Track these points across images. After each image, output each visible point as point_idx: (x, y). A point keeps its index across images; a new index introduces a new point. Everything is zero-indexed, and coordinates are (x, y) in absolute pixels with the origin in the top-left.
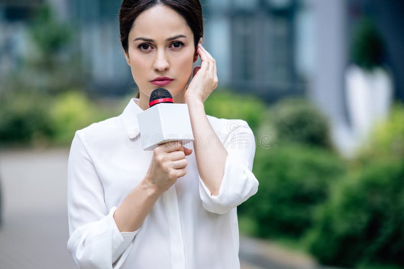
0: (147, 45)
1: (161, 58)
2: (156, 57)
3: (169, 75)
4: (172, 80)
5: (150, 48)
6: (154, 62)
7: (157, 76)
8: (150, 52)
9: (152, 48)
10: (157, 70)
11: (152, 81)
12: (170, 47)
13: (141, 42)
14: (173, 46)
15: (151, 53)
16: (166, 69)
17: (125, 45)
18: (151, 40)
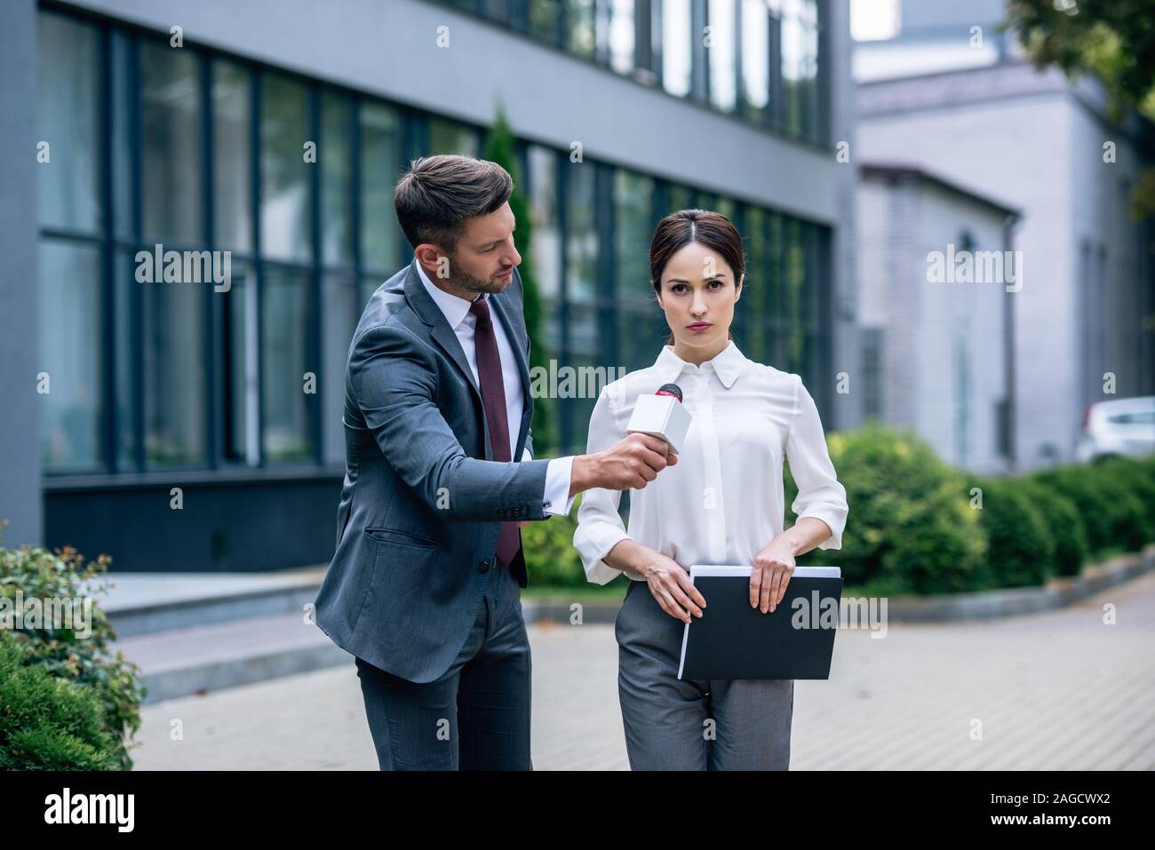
0: (681, 287)
1: (699, 301)
2: (692, 300)
3: (706, 320)
4: (710, 325)
5: (685, 290)
6: (690, 306)
7: (694, 321)
8: (685, 294)
9: (688, 290)
10: (694, 315)
11: (688, 327)
12: (708, 288)
13: (675, 284)
14: (711, 287)
15: (685, 298)
16: (704, 314)
17: (658, 286)
18: (687, 282)
